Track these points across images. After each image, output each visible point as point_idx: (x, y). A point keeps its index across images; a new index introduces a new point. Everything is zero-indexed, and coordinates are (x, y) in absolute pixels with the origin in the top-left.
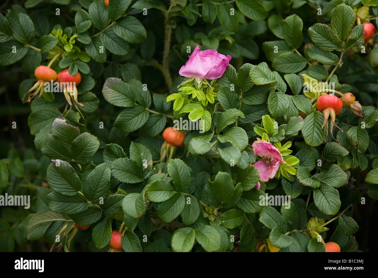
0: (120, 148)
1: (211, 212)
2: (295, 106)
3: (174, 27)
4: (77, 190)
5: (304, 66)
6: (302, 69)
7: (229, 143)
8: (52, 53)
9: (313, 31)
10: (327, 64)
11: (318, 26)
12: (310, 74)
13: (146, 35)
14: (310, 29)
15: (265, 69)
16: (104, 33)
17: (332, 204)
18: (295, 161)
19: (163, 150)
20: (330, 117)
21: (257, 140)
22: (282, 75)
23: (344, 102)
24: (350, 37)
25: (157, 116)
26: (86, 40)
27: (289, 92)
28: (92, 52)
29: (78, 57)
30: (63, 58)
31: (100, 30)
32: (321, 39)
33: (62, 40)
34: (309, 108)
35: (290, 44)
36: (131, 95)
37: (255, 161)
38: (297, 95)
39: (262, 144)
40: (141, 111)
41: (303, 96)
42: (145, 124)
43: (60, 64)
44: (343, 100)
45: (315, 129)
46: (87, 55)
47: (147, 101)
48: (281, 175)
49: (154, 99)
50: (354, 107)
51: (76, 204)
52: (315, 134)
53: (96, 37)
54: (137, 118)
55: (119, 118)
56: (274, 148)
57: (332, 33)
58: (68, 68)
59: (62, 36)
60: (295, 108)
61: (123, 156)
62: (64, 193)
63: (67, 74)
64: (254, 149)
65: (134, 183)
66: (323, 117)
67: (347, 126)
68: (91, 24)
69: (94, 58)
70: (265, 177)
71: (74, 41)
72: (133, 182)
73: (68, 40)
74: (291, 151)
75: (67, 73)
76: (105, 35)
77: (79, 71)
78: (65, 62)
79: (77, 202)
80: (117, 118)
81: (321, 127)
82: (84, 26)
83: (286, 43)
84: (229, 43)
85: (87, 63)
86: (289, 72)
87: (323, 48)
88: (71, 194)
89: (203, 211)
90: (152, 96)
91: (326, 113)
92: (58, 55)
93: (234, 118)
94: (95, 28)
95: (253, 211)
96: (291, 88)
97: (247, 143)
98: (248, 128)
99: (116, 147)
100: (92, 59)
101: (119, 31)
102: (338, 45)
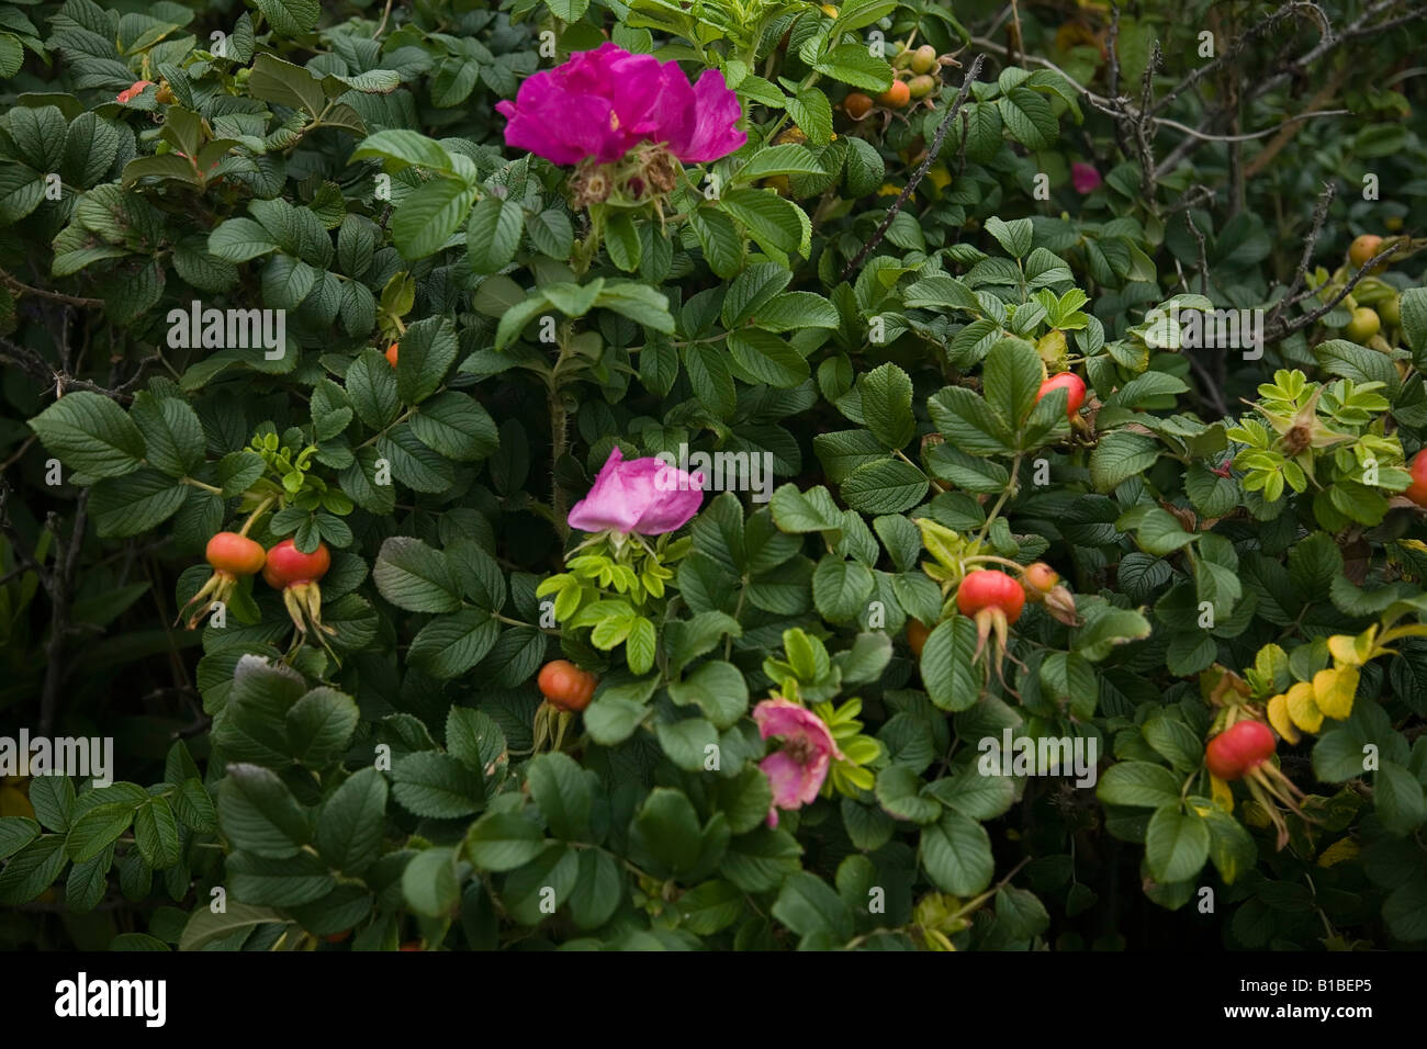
0: (418, 725)
1: (653, 892)
2: (898, 602)
3: (574, 410)
4: (299, 843)
5: (923, 495)
6: (919, 500)
7: (696, 706)
8: (254, 496)
9: (940, 405)
10: (978, 490)
11: (951, 393)
12: (938, 518)
13: (497, 439)
14: (932, 400)
15: (821, 503)
16: (388, 436)
17: (970, 867)
18: (872, 750)
19: (540, 722)
20: (993, 633)
21: (768, 697)
22: (869, 519)
23: (1027, 590)
24: (1033, 421)
25: (521, 632)
26: (340, 458)
27: (885, 562)
28: (356, 489)
29: (322, 505)
30: (283, 508)
31: (377, 428)
32: (960, 427)
33: (278, 462)
34: (934, 607)
35: (883, 439)
36: (450, 580)
37: (762, 754)
38: (906, 573)
39: (781, 711)
40: (477, 622)
41: (920, 575)
42: (487, 657)
43: (273, 525)
44: (1026, 583)
45: (957, 662)
46: (345, 498)
47: (496, 592)
48: (835, 789)
49: (515, 588)
50: (1054, 602)
51: (300, 880)
52: (957, 679)
53: (366, 450)
54: (465, 640)
55: (417, 641)
56: (812, 717)
57: (987, 410)
58: (294, 532)
59: (278, 451)
60: (897, 607)
61: (428, 747)
62: (263, 853)
63: (291, 552)
64: (760, 724)
65: (453, 819)
66: (976, 630)
67: (1041, 650)
68: (351, 417)
69: (362, 505)
70: (793, 796)
71: (309, 464)
72: (452, 813)
73: (293, 459)
74: (860, 725)
75: (292, 547)
76: (390, 442)
77: (323, 539)
78: (285, 520)
79: (301, 875)
80: (414, 643)
81: (970, 657)
82: (335, 423)
83: (873, 437)
84: (717, 437)
85: (345, 518)
86: (885, 511)
87: (968, 450)
88: (284, 855)
89: (632, 889)
90: (508, 580)
91: (983, 623)
92: (268, 501)
93: (712, 637)
94: (365, 426)
95: (762, 885)
96: (891, 554)
97: (743, 705)
98: (748, 663)
99: (407, 721)
100: (356, 506)
101: (426, 432)
102: (1005, 441)
